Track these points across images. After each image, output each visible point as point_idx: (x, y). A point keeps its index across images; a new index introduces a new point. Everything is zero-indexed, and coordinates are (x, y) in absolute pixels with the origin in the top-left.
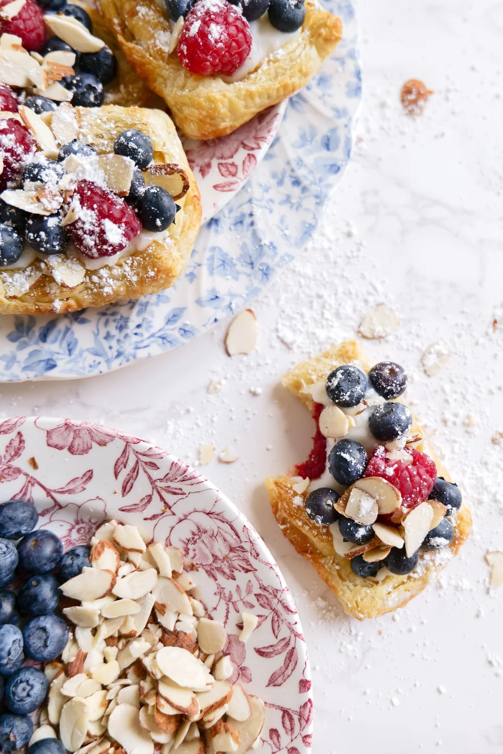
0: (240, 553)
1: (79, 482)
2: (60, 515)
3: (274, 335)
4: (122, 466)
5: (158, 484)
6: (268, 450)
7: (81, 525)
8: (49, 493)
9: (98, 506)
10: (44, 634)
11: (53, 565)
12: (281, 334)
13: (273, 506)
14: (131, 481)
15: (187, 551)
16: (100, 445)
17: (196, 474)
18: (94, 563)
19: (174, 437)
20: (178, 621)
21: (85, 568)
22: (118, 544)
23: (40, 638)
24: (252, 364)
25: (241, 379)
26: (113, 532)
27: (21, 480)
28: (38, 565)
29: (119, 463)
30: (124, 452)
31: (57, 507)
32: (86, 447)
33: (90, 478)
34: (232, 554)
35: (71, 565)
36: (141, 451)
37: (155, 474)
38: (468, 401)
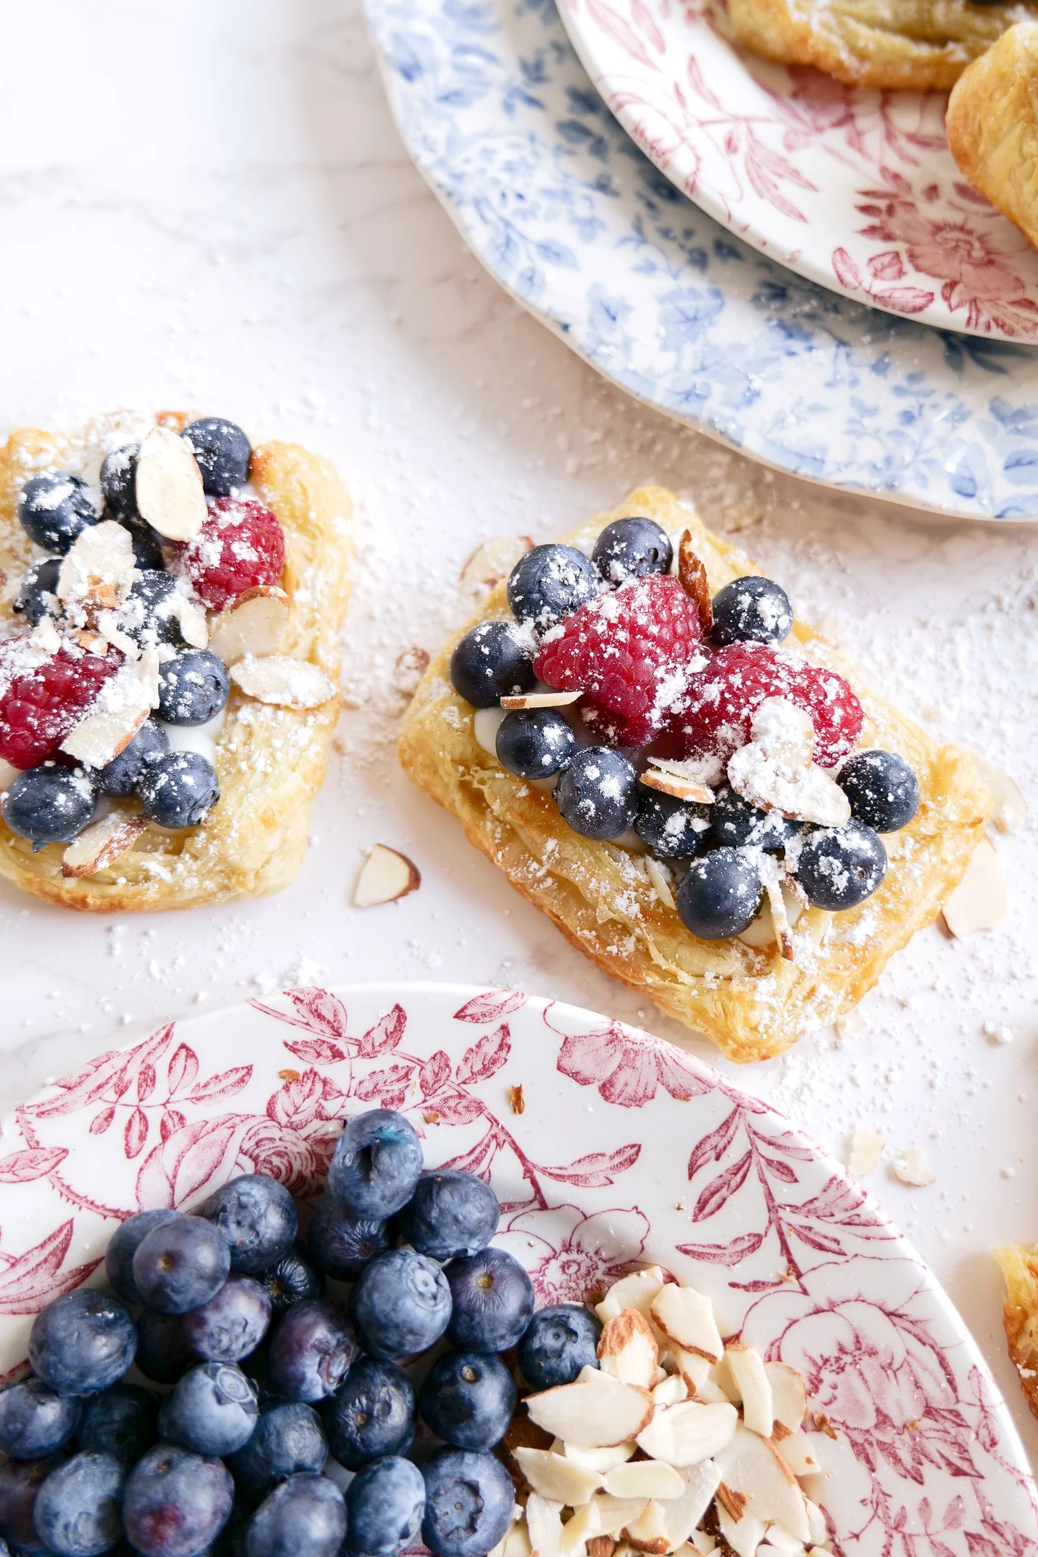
0: (948, 1425)
1: (605, 1164)
2: (535, 1222)
4: (712, 1154)
5: (786, 1215)
6: (1004, 1175)
7: (574, 1256)
8: (528, 1172)
9: (629, 1229)
10: (471, 1500)
11: (514, 1340)
13: (1008, 1319)
14: (724, 1192)
15: (816, 1383)
16: (674, 1094)
17: (882, 1217)
18: (605, 1362)
19: (797, 1096)
20: (765, 1542)
21: (588, 1370)
22: (662, 1327)
23: (460, 1506)
24: (998, 969)
25: (966, 998)
26: (653, 1295)
27: (479, 1129)
28: (487, 1336)
29: (707, 1146)
30: (726, 1124)
31: (536, 1205)
32: (640, 1094)
33: (631, 1161)
34: (927, 1423)
35: (559, 1354)
36: (767, 1133)
37: (784, 1192)
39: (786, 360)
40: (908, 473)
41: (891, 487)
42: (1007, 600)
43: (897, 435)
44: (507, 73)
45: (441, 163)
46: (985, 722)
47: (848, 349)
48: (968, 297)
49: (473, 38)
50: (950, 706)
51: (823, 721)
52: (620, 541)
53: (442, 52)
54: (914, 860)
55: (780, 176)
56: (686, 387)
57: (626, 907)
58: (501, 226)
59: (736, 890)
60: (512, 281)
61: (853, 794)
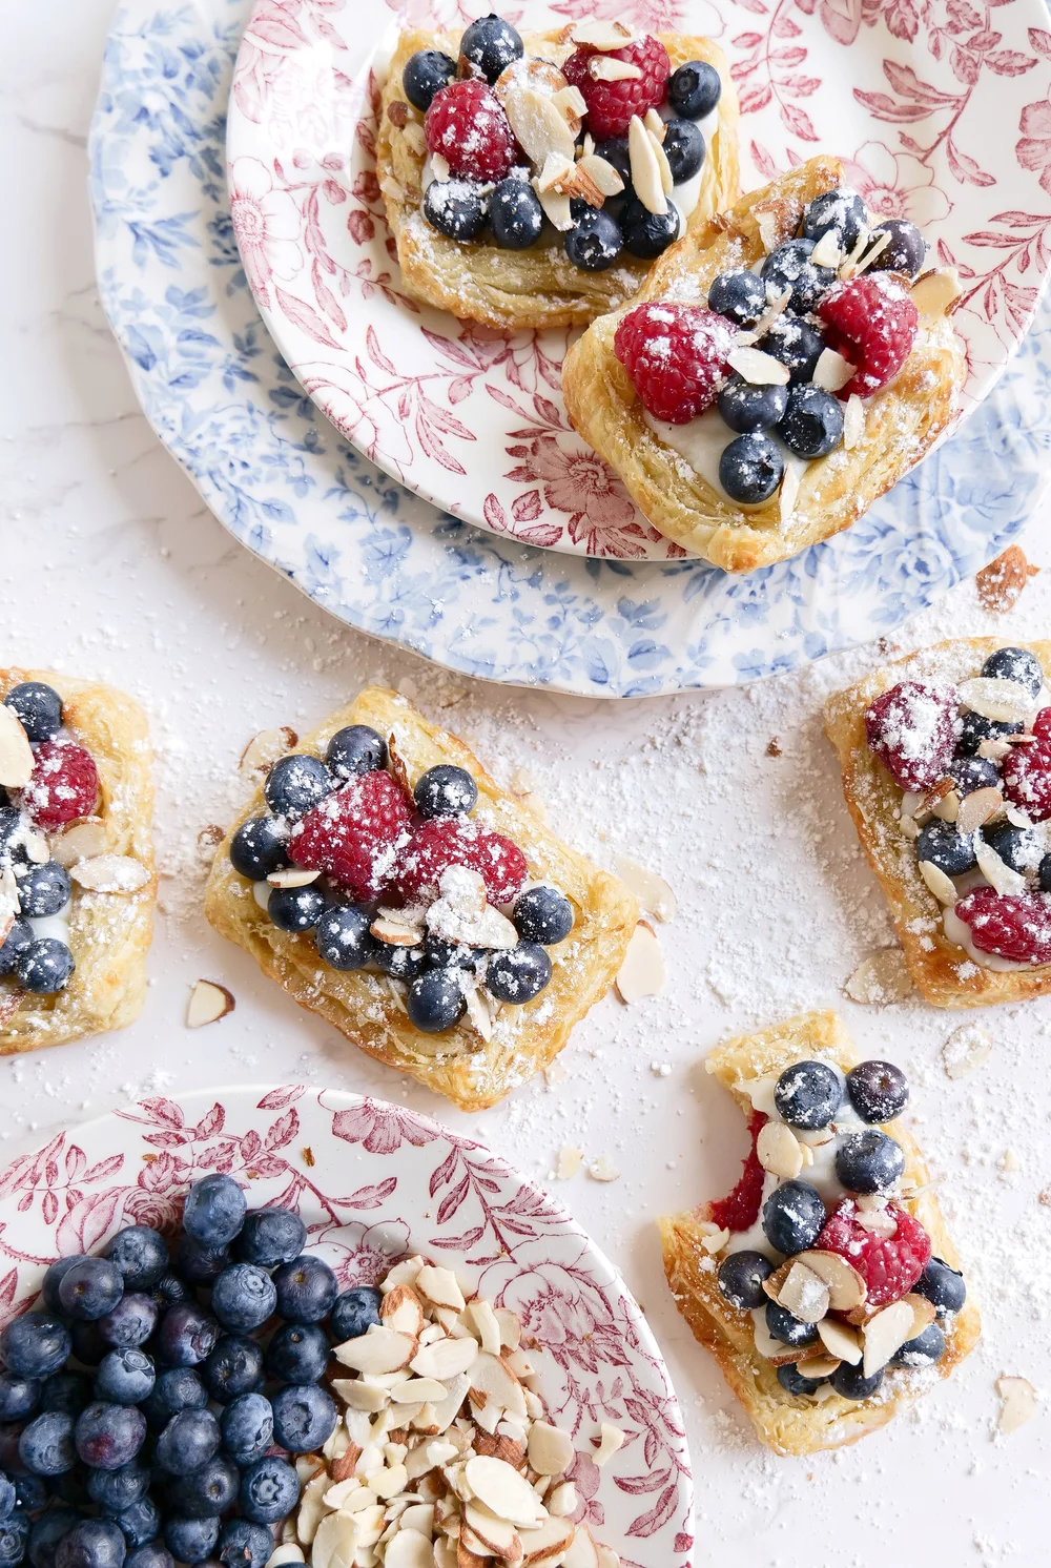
0: (609, 1335)
1: (373, 1193)
2: (336, 1235)
3: (702, 979)
4: (443, 1179)
5: (496, 1213)
6: (668, 1168)
7: (366, 1254)
8: (324, 1204)
9: (398, 1232)
10: (305, 1414)
11: (324, 1313)
12: (712, 979)
13: (666, 1264)
14: (454, 1203)
15: (527, 1319)
16: (413, 1142)
17: (557, 1209)
18: (385, 1320)
19: (520, 1128)
20: (502, 1420)
21: (373, 1326)
22: (423, 1294)
23: (298, 1419)
24: (660, 1023)
25: (637, 1046)
26: (417, 1274)
27: (286, 1179)
28: (303, 1312)
29: (440, 1175)
30: (450, 1159)
31: (334, 1224)
32: (391, 1144)
33: (392, 1189)
34: (596, 1335)
35: (353, 1318)
36: (477, 1163)
37: (493, 1199)
38: (1009, 1128)
39: (461, 584)
40: (556, 669)
41: (544, 681)
42: (658, 741)
43: (547, 638)
44: (223, 353)
45: (180, 440)
46: (646, 839)
47: (510, 568)
48: (588, 528)
49: (195, 323)
50: (619, 830)
51: (490, 876)
52: (341, 750)
53: (170, 340)
54: (579, 959)
55: (445, 431)
56: (385, 615)
57: (375, 1013)
58: (232, 491)
59: (441, 1001)
60: (246, 538)
61: (518, 924)
